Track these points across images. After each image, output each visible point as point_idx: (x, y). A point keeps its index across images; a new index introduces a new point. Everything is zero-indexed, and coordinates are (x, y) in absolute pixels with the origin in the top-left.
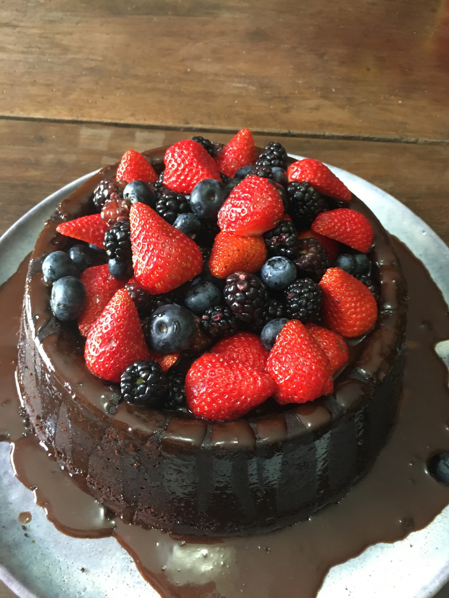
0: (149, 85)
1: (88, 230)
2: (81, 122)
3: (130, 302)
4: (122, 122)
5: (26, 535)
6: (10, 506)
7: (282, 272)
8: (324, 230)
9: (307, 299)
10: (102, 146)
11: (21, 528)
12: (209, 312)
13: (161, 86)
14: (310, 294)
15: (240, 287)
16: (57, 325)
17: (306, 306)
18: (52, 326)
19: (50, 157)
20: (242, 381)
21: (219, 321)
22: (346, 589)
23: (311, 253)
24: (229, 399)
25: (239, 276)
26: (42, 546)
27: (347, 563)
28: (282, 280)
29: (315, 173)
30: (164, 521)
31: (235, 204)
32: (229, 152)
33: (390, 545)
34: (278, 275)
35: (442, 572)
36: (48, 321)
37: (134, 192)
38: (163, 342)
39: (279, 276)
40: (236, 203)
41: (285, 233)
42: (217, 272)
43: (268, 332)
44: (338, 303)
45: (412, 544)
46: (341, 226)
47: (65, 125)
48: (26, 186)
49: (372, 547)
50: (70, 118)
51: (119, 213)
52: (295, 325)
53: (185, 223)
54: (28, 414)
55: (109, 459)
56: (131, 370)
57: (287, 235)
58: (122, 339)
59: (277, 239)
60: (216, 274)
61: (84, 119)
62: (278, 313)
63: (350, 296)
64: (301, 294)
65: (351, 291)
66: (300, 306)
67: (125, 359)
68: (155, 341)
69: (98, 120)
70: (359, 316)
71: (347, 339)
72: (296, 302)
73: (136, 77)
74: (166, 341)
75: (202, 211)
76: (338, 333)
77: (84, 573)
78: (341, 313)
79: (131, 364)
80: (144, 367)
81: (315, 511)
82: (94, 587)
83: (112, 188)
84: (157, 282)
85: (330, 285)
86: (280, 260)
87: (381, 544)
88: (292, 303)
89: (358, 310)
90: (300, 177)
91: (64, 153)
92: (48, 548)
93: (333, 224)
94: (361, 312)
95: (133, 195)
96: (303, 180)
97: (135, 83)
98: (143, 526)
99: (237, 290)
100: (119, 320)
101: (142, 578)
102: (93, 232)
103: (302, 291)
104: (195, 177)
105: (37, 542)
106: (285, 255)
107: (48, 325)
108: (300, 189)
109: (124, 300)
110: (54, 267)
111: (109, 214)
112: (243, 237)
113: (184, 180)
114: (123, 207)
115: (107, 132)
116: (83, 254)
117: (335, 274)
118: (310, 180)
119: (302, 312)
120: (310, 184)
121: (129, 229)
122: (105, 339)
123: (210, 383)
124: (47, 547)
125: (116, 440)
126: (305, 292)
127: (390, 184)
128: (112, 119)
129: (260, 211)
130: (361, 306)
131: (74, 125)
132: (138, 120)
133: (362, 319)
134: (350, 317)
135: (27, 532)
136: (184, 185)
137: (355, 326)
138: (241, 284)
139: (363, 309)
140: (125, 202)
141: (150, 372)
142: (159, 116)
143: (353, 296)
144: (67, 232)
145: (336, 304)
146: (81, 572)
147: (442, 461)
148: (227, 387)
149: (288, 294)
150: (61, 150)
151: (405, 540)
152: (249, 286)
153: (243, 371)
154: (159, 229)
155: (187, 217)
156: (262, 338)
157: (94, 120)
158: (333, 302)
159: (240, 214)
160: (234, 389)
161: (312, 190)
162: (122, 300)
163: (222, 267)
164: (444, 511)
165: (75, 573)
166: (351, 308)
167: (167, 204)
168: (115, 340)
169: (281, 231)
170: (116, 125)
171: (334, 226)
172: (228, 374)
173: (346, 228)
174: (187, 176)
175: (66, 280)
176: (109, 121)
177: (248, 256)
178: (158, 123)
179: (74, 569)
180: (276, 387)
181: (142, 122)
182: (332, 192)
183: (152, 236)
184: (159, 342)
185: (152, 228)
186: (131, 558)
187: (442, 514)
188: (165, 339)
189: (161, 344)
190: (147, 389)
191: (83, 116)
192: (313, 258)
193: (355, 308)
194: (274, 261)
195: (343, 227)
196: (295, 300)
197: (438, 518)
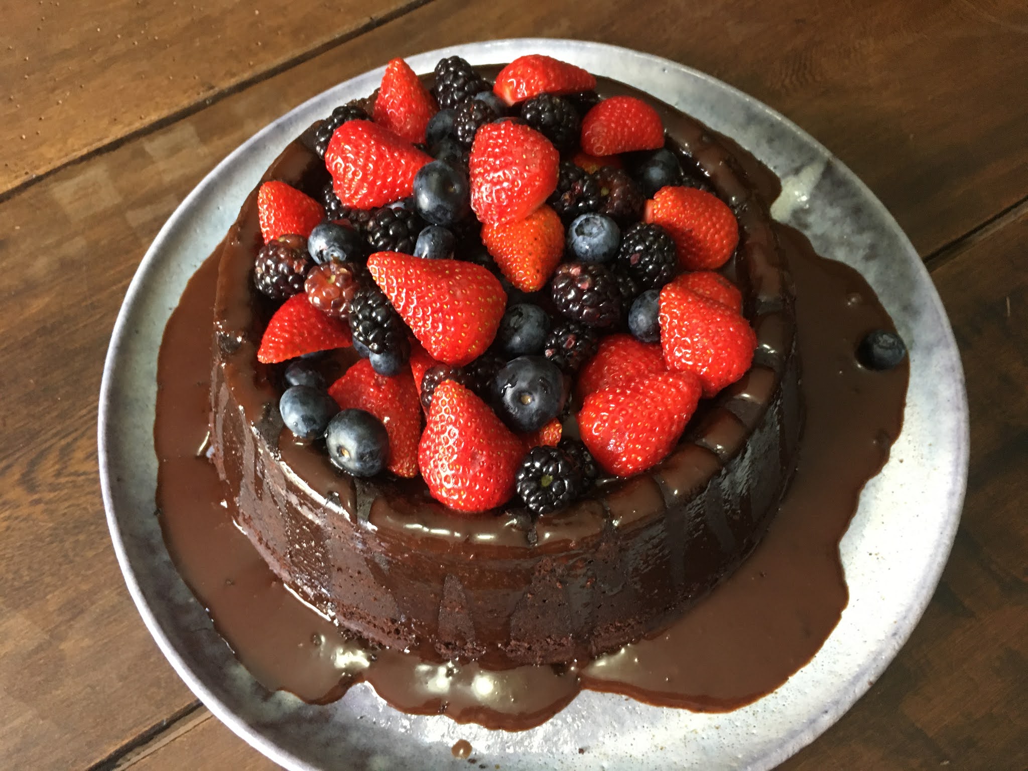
0: (99, 58)
1: (301, 334)
2: (39, 179)
3: (465, 394)
4: (106, 141)
5: (482, 767)
6: (431, 751)
7: (603, 235)
8: (607, 146)
9: (660, 249)
10: (108, 198)
11: (468, 764)
12: (553, 342)
13: (119, 48)
14: (659, 242)
15: (585, 286)
16: (368, 486)
17: (665, 261)
18: (364, 491)
19: (41, 266)
20: (663, 399)
21: (575, 345)
22: (870, 554)
23: (616, 188)
24: (662, 430)
25: (569, 273)
26: (511, 764)
27: (851, 527)
28: (610, 244)
29: (546, 75)
30: (633, 627)
31: (495, 180)
32: (392, 107)
33: (880, 476)
34: (602, 242)
35: (957, 466)
36: (353, 488)
37: (332, 243)
38: (537, 415)
39: (604, 242)
40: (493, 177)
41: (576, 181)
42: (530, 285)
43: (641, 320)
44: (691, 231)
45: (901, 458)
46: (623, 129)
47: (17, 198)
48: (44, 331)
49: (864, 492)
50: (17, 183)
51: (342, 285)
52: (673, 290)
53: (436, 245)
54: (358, 631)
55: (544, 601)
56: (527, 475)
57: (580, 182)
58: (489, 445)
59: (571, 196)
60: (531, 288)
61: (41, 171)
62: (633, 289)
63: (699, 215)
64: (647, 249)
65: (697, 208)
66: (658, 264)
67: (504, 467)
68: (526, 421)
69: (65, 160)
70: (722, 233)
71: (721, 270)
72: (650, 262)
73: (65, 55)
74: (540, 412)
75: (449, 215)
76: (706, 270)
77: (586, 754)
78: (699, 242)
79: (519, 468)
80: (543, 460)
81: (780, 498)
82: (610, 757)
83: (287, 256)
84: (469, 346)
85: (671, 214)
86: (587, 220)
87: (870, 482)
88: (646, 265)
89: (718, 226)
90: (529, 92)
91: (59, 244)
92: (520, 761)
93: (612, 133)
94: (722, 227)
95: (332, 248)
96: (535, 93)
97: (72, 65)
98: (607, 652)
99: (580, 292)
100: (469, 424)
101: (652, 708)
102: (310, 333)
103: (647, 244)
104: (398, 173)
105: (501, 764)
106: (588, 210)
107: (358, 493)
108: (543, 109)
109: (457, 395)
110: (309, 413)
111: (328, 293)
112: (527, 219)
113: (384, 186)
114: (341, 274)
115: (97, 172)
116: (310, 373)
117: (668, 199)
118: (545, 88)
119: (665, 270)
120: (550, 94)
121: (384, 298)
122: (465, 459)
123: (628, 426)
124: (517, 760)
125: (553, 571)
126: (652, 243)
127: (565, 24)
128: (85, 146)
129: (538, 170)
130: (719, 218)
131: (33, 190)
132: (130, 124)
133: (727, 236)
134: (713, 241)
135: (479, 763)
136: (385, 192)
137: (722, 249)
138: (582, 281)
139: (722, 221)
140: (336, 265)
141: (556, 461)
142: (158, 99)
143: (703, 213)
144: (279, 355)
145: (688, 236)
146: (581, 755)
147: (875, 346)
148: (651, 419)
149: (629, 259)
150: (50, 241)
151: (890, 459)
152: (593, 277)
153: (655, 387)
154: (428, 274)
155: (433, 235)
156: (638, 333)
157: (58, 163)
158: (683, 234)
159: (510, 190)
160: (661, 414)
161: (558, 100)
162: (455, 396)
163: (534, 274)
164: (907, 400)
165: (574, 761)
166: (708, 229)
167: (391, 232)
168: (480, 452)
169: (570, 181)
170: (99, 152)
171: (615, 134)
172: (641, 402)
173: (630, 128)
174: (384, 178)
175: (347, 420)
176: (85, 151)
177: (550, 239)
178: (164, 113)
179: (570, 759)
180: (702, 381)
181: (137, 125)
182: (576, 89)
183: (428, 289)
184: (531, 419)
185: (420, 279)
186: (623, 696)
187: (908, 405)
188: (537, 410)
189: (535, 419)
190: (566, 482)
191: (37, 168)
192: (624, 193)
193: (714, 225)
194: (581, 226)
195: (626, 130)
196: (646, 261)
197: (907, 412)
